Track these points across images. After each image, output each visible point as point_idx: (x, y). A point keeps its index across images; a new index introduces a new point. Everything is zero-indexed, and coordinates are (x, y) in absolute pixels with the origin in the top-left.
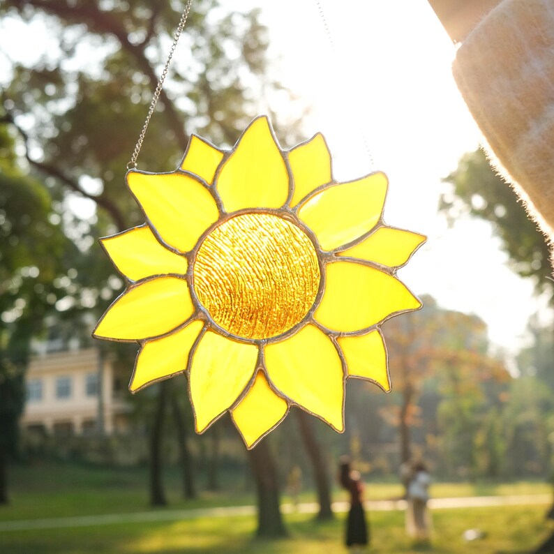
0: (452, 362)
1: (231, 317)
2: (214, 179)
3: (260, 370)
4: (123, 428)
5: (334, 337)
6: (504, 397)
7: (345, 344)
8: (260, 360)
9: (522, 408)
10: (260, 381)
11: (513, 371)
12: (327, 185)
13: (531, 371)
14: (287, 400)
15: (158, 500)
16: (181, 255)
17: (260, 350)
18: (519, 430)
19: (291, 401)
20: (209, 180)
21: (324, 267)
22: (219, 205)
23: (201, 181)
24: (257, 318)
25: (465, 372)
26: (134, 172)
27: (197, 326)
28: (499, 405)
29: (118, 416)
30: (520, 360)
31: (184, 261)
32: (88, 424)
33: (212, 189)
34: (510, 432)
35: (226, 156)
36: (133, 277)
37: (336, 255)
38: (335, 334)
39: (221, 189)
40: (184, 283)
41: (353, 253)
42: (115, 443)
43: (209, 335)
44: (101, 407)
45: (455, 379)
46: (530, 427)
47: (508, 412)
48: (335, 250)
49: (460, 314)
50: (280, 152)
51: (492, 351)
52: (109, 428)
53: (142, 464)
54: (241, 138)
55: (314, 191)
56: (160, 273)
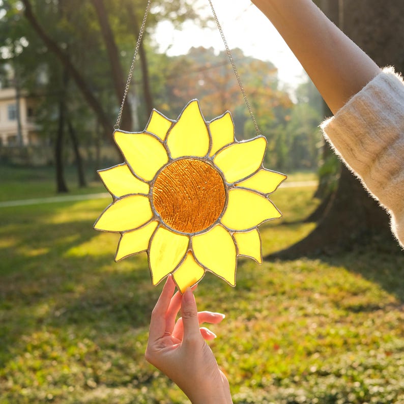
0: (253, 95)
1: (174, 220)
2: (166, 138)
3: (190, 250)
4: (36, 141)
5: (232, 233)
6: (287, 118)
7: (238, 237)
8: (190, 245)
9: (300, 125)
10: (189, 257)
11: (294, 100)
12: (232, 144)
13: (306, 100)
14: (204, 268)
15: (62, 189)
16: (146, 182)
17: (190, 240)
18: (297, 139)
19: (206, 268)
20: (162, 138)
21: (228, 191)
22: (168, 154)
23: (158, 139)
24: (188, 220)
25: (262, 101)
26: (118, 131)
27: (154, 224)
28: (285, 123)
29: (31, 133)
30: (299, 92)
31: (147, 186)
32: (12, 138)
33: (164, 144)
34: (291, 140)
35: (173, 125)
36: (117, 195)
37: (235, 185)
38: (232, 231)
39: (169, 143)
40: (147, 199)
41: (245, 184)
42: (30, 151)
43: (161, 230)
44: (20, 127)
45: (256, 106)
46: (304, 137)
47: (290, 127)
48: (235, 183)
49: (260, 62)
50: (205, 123)
51: (280, 86)
52: (26, 141)
53: (50, 164)
54: (182, 114)
55: (224, 147)
56: (133, 193)
